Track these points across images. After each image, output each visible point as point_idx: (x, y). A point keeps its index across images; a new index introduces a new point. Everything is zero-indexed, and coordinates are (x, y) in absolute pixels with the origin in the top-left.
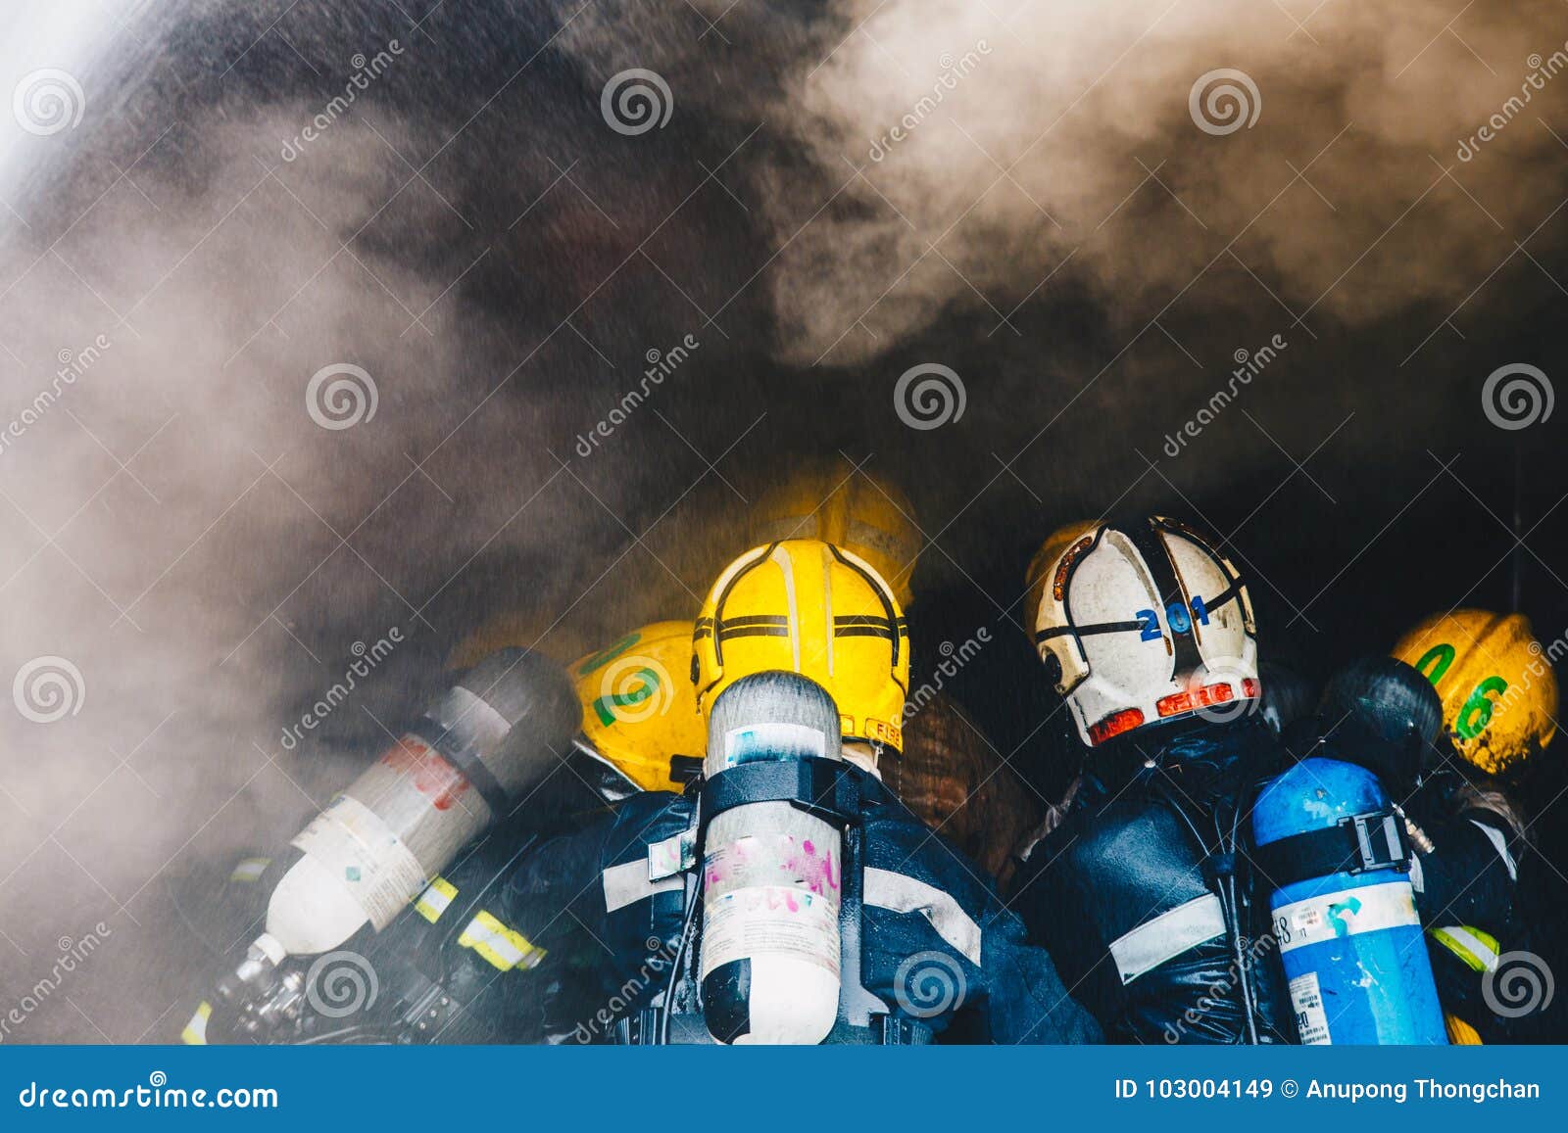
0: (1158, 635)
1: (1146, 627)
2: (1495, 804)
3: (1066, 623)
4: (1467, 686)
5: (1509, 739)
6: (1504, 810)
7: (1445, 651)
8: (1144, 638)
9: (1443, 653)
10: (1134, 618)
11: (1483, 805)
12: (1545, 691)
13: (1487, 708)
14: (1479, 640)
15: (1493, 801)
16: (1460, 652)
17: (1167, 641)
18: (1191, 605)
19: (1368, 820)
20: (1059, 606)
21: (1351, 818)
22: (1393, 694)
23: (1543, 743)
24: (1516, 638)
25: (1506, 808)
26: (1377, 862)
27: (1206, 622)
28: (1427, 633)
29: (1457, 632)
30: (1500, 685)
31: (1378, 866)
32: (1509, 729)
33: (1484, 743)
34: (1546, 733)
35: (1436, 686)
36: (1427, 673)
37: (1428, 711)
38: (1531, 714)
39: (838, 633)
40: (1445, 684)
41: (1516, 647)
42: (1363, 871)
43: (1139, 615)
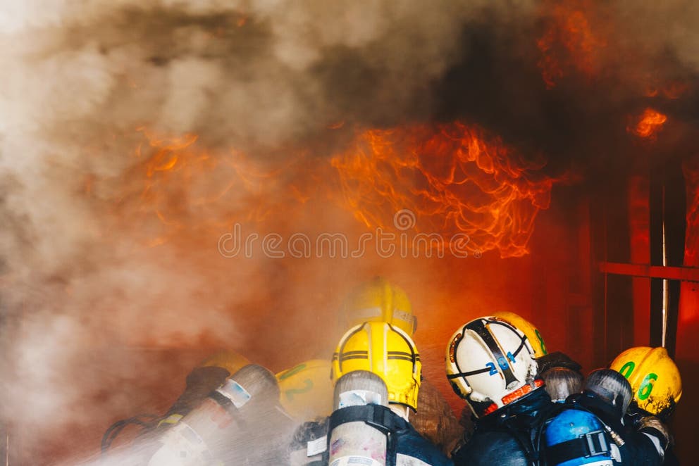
0: (496, 372)
1: (490, 369)
2: (656, 424)
3: (458, 372)
4: (641, 378)
5: (661, 399)
6: (659, 427)
7: (631, 364)
8: (491, 374)
9: (630, 365)
10: (485, 367)
11: (650, 426)
12: (675, 378)
13: (651, 386)
14: (644, 359)
15: (655, 424)
16: (637, 364)
17: (501, 374)
18: (507, 357)
19: (592, 435)
20: (453, 365)
21: (585, 434)
22: (610, 385)
23: (676, 400)
24: (661, 357)
25: (660, 426)
26: (596, 452)
27: (514, 362)
28: (623, 358)
29: (635, 356)
30: (654, 377)
31: (597, 454)
32: (660, 395)
33: (650, 402)
34: (677, 396)
35: (628, 379)
36: (624, 374)
37: (625, 391)
38: (669, 388)
39: (389, 358)
40: (631, 378)
41: (660, 361)
42: (591, 456)
43: (487, 365)
